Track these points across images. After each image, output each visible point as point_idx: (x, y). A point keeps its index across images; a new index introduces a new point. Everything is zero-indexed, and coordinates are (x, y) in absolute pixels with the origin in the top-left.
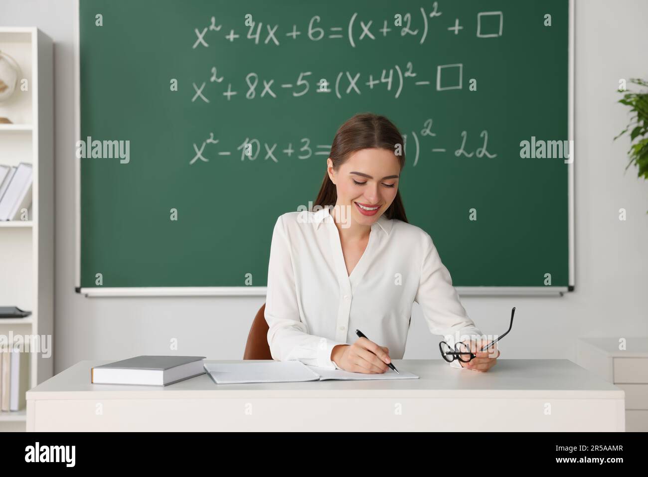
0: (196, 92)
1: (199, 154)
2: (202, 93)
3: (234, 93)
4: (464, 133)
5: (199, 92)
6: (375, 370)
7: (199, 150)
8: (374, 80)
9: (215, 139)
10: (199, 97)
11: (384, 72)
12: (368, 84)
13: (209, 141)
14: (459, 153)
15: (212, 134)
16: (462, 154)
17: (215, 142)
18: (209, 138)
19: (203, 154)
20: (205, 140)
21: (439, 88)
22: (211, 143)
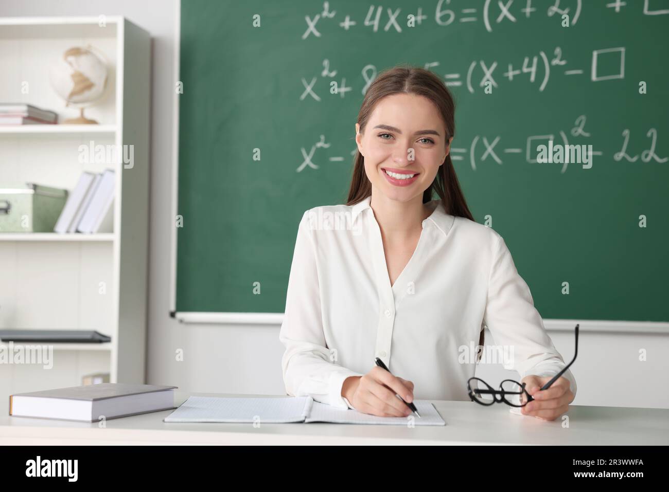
0: (304, 89)
1: (308, 160)
2: (313, 89)
3: (348, 89)
4: (626, 132)
5: (309, 89)
6: (391, 411)
7: (308, 153)
8: (514, 69)
9: (326, 142)
10: (309, 95)
11: (526, 61)
12: (506, 75)
13: (319, 145)
14: (619, 156)
15: (322, 137)
16: (624, 158)
17: (327, 146)
18: (319, 140)
19: (312, 160)
20: (314, 144)
21: (594, 77)
22: (322, 148)
